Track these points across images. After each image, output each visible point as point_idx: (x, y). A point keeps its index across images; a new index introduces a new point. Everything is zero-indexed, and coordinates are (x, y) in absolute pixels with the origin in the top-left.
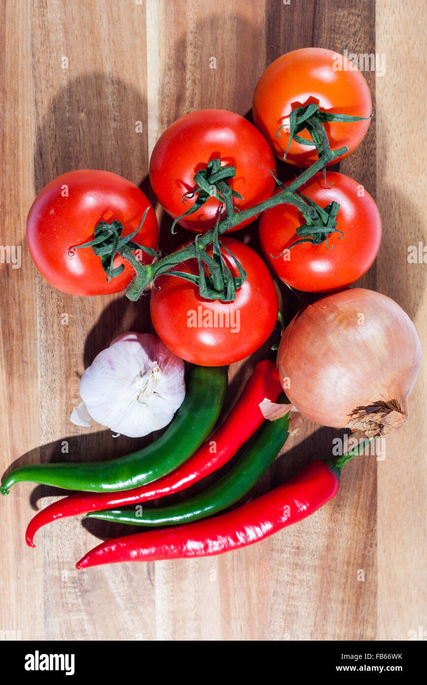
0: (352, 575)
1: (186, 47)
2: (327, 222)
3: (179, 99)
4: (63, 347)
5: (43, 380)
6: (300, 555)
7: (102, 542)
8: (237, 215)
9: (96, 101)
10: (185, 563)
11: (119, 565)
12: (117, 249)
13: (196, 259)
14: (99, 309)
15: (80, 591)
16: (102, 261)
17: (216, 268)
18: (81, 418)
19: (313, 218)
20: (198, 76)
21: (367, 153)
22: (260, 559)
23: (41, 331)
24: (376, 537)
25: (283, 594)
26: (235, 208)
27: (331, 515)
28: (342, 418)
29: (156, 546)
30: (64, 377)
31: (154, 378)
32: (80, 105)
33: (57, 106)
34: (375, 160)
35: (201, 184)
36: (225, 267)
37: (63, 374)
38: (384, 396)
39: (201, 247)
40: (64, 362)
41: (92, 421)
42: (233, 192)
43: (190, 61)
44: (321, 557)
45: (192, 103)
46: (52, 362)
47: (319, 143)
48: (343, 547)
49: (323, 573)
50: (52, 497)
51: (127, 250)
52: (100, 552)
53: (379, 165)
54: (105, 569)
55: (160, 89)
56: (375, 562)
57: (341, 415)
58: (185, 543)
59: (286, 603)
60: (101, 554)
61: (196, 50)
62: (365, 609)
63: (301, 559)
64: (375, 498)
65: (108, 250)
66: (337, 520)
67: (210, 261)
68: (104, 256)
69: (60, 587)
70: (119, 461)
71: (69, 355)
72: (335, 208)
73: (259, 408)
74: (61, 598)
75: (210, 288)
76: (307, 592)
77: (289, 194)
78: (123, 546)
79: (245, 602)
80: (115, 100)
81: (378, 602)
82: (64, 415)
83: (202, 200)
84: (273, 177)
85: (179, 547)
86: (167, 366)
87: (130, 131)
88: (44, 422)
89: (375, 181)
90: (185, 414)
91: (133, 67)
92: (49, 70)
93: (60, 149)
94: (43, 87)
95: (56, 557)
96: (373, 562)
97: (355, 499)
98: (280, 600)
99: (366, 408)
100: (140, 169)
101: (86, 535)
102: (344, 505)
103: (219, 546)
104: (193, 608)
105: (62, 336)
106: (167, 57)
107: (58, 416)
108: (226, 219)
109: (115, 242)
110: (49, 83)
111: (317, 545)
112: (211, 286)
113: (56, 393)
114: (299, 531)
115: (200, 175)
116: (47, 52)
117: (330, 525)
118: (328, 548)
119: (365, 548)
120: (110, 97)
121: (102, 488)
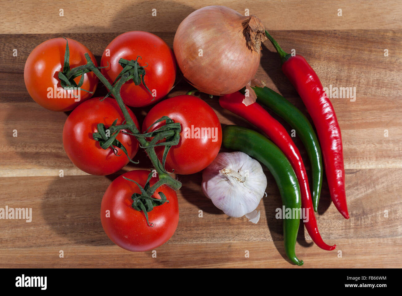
0: (354, 45)
1: (25, 152)
2: (132, 66)
3: (57, 156)
4: (212, 227)
5: (232, 240)
6: (341, 78)
7: (332, 202)
8: (127, 122)
9: (59, 208)
10: (346, 151)
11: (347, 192)
12: (149, 197)
13: (155, 147)
14: (188, 205)
15: (363, 216)
16: (156, 205)
17: (160, 135)
18: (255, 217)
19: (129, 75)
20: (43, 145)
21: (90, 38)
22: (343, 103)
23: (201, 241)
24: (330, 30)
25: (366, 89)
26: (123, 123)
27: (316, 59)
28: (253, 56)
29: (335, 169)
30: (230, 226)
31: (229, 173)
32: (61, 218)
33: (63, 232)
34: (94, 33)
35: (108, 145)
36: (160, 129)
37: (228, 227)
38: (239, 30)
39: (147, 144)
40: (221, 227)
41: (258, 209)
42: (113, 125)
43: (34, 150)
44: (342, 65)
45: (60, 148)
46: (220, 234)
47: (82, 71)
48: (336, 51)
49: (352, 64)
50: (305, 234)
51: (149, 191)
52: (339, 204)
53: (98, 31)
54: (349, 200)
55: (51, 168)
56: (346, 31)
57: (251, 57)
58: (333, 151)
59: (371, 87)
60: (340, 203)
61: (27, 146)
62: (375, 37)
63: (344, 77)
64: (305, 32)
65: (149, 202)
66: (319, 55)
67: (157, 138)
68: (153, 204)
69: (361, 228)
70: (282, 193)
71: (216, 224)
72: (123, 61)
73: (248, 106)
74: (368, 227)
75: (173, 139)
76: (364, 74)
77: (114, 90)
78: (335, 190)
79: (371, 113)
80: (59, 196)
81: (370, 29)
82: (254, 226)
83: (119, 144)
84: (104, 100)
85: (335, 155)
86: (222, 164)
87: (78, 187)
88: (258, 239)
89: (107, 33)
90: (253, 152)
91: (37, 185)
92: (40, 237)
93: (88, 230)
94: (51, 240)
95: (342, 231)
96: (346, 32)
97: (306, 44)
98: (370, 90)
99: (247, 41)
100: (101, 180)
101: (328, 212)
102: (310, 51)
103: (335, 130)
104: (374, 145)
105: (204, 228)
106: (32, 164)
107: (254, 230)
108: (130, 129)
109: (145, 198)
110: (49, 237)
111: (335, 68)
112: (171, 138)
113: (240, 231)
114: (326, 79)
115: (103, 146)
116: (29, 238)
117: (322, 60)
118: (337, 61)
119: (337, 37)
120: (56, 199)
121: (299, 203)
